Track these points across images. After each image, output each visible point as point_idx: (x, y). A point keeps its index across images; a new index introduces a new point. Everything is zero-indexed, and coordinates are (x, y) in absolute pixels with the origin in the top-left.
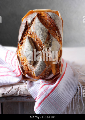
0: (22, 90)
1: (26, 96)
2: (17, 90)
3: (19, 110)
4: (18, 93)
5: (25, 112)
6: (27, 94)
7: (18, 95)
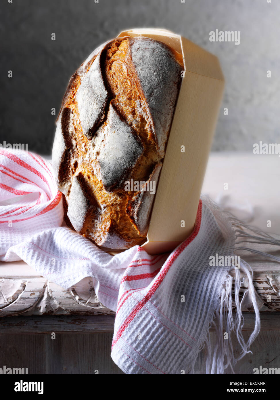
0: (54, 295)
1: (68, 316)
2: (37, 295)
3: (47, 362)
4: (43, 305)
5: (64, 367)
6: (72, 309)
7: (42, 310)
